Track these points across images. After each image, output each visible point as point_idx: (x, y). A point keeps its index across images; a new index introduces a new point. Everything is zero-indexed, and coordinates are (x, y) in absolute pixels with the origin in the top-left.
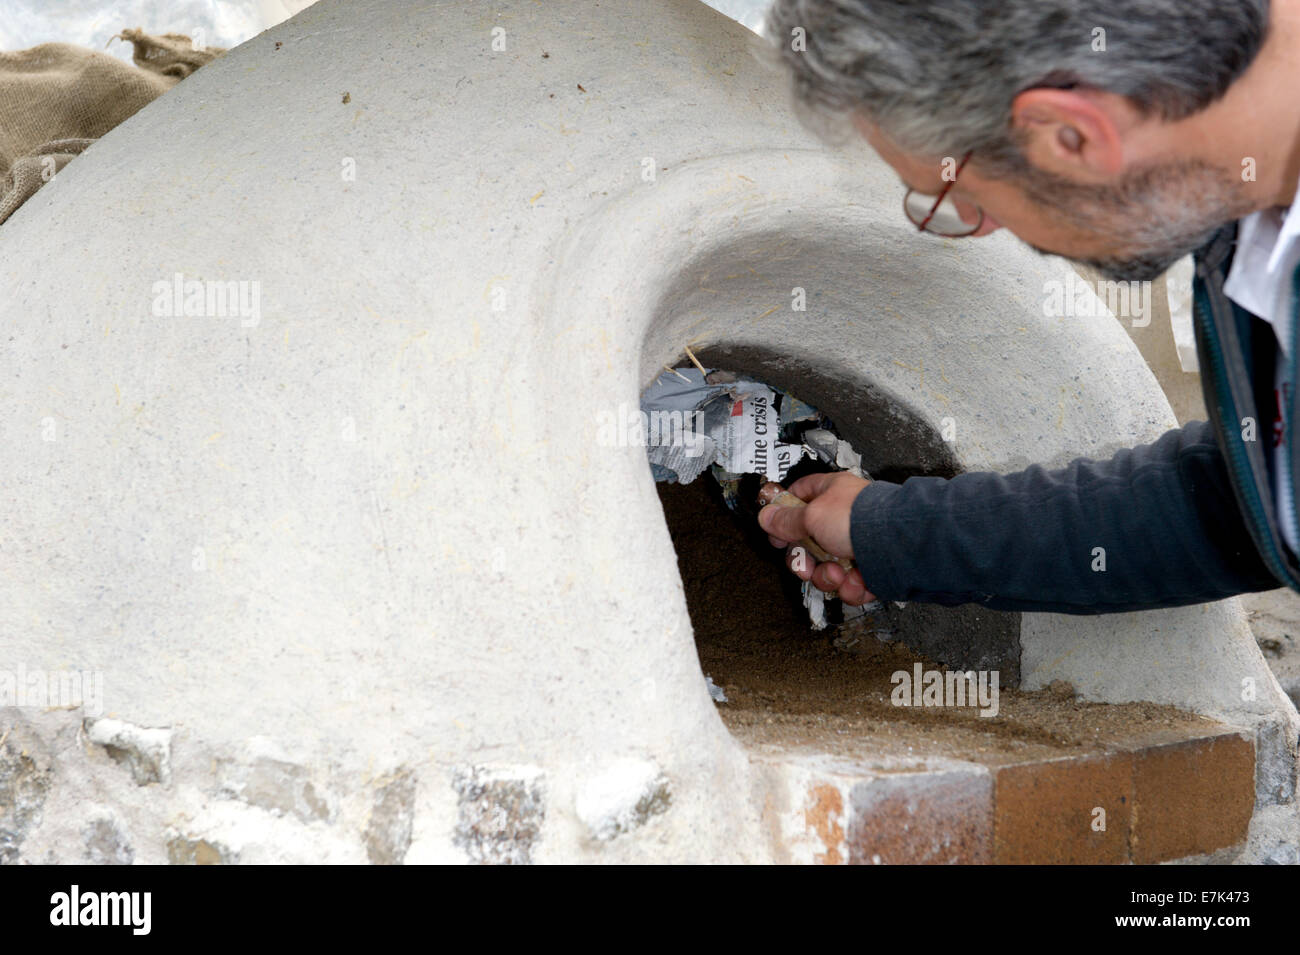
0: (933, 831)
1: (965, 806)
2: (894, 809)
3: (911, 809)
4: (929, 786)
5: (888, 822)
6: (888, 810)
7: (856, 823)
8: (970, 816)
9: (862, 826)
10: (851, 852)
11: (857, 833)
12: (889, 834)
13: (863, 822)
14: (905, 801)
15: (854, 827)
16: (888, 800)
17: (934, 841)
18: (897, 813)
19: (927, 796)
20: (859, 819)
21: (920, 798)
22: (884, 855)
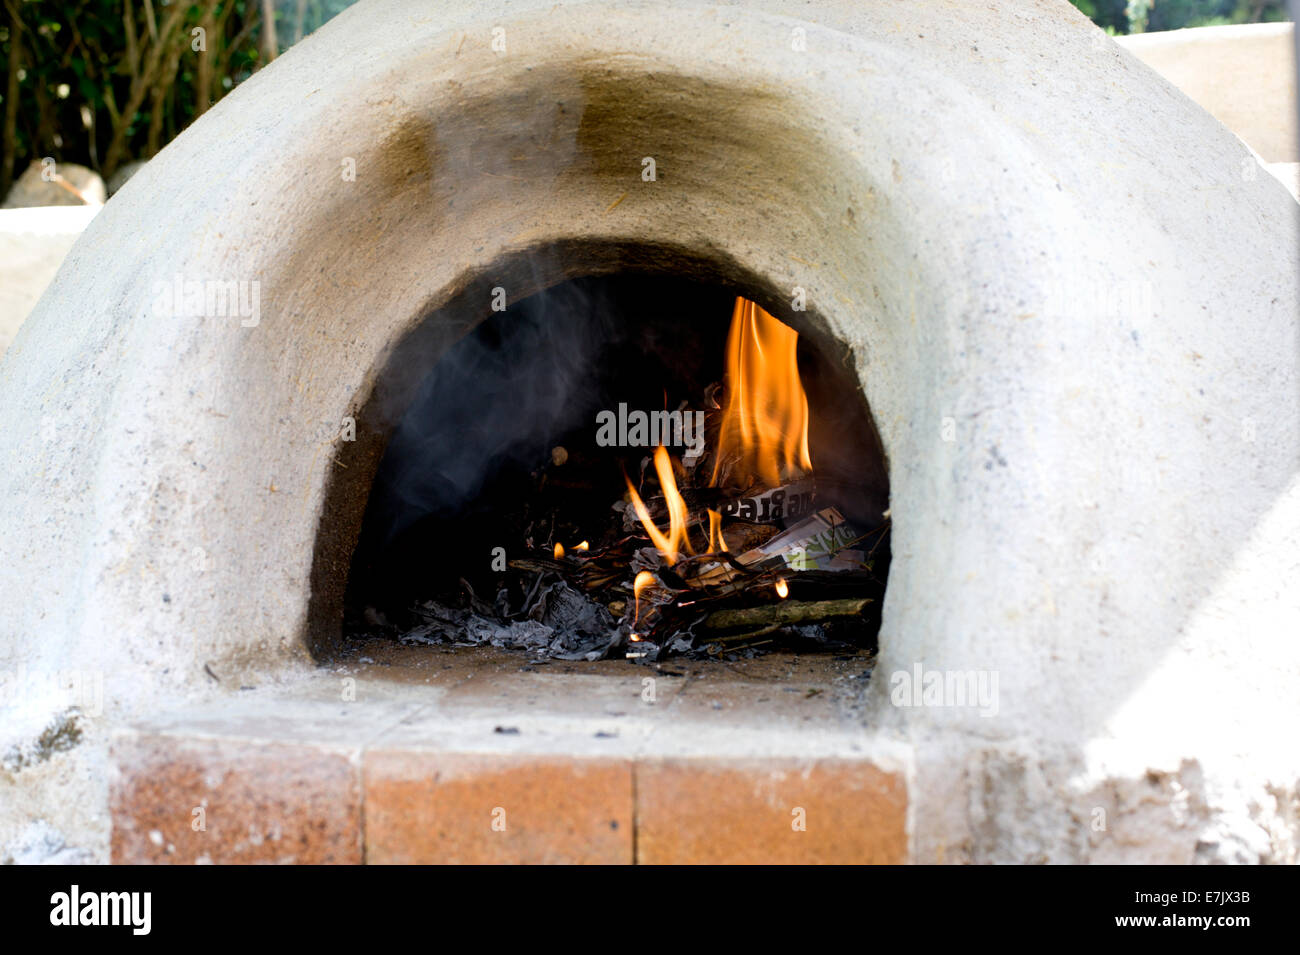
0: (252, 815)
1: (307, 792)
2: (182, 777)
3: (212, 780)
4: (243, 756)
5: (173, 793)
6: (173, 776)
7: (121, 785)
8: (313, 806)
9: (130, 793)
10: (114, 820)
11: (122, 797)
12: (177, 808)
13: (133, 786)
14: (201, 770)
15: (117, 792)
16: (172, 764)
17: (252, 828)
18: (189, 783)
19: (238, 768)
20: (125, 781)
21: (226, 769)
22: (168, 834)
